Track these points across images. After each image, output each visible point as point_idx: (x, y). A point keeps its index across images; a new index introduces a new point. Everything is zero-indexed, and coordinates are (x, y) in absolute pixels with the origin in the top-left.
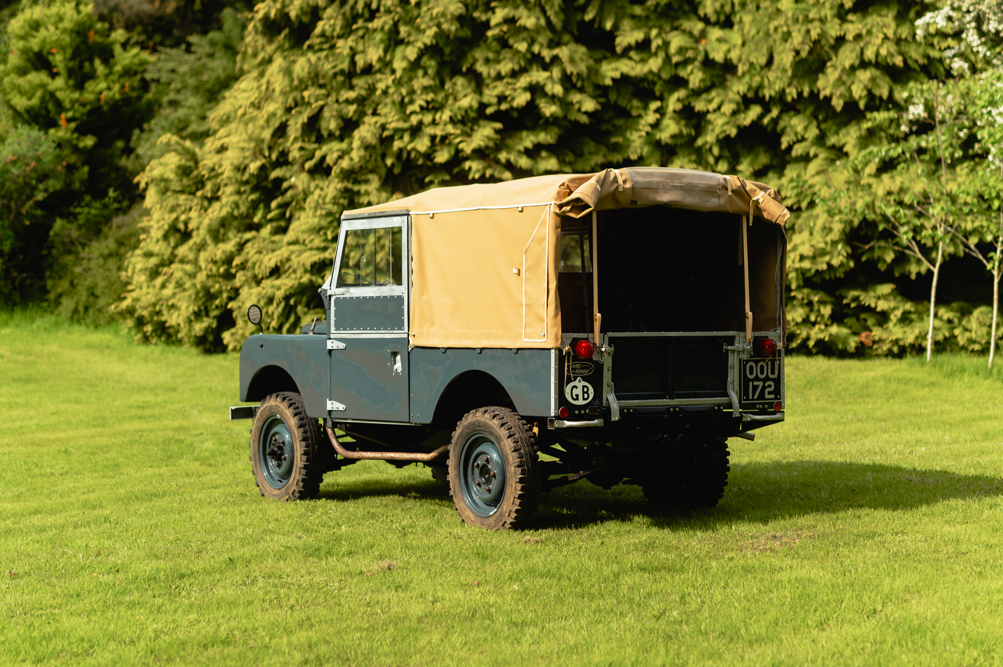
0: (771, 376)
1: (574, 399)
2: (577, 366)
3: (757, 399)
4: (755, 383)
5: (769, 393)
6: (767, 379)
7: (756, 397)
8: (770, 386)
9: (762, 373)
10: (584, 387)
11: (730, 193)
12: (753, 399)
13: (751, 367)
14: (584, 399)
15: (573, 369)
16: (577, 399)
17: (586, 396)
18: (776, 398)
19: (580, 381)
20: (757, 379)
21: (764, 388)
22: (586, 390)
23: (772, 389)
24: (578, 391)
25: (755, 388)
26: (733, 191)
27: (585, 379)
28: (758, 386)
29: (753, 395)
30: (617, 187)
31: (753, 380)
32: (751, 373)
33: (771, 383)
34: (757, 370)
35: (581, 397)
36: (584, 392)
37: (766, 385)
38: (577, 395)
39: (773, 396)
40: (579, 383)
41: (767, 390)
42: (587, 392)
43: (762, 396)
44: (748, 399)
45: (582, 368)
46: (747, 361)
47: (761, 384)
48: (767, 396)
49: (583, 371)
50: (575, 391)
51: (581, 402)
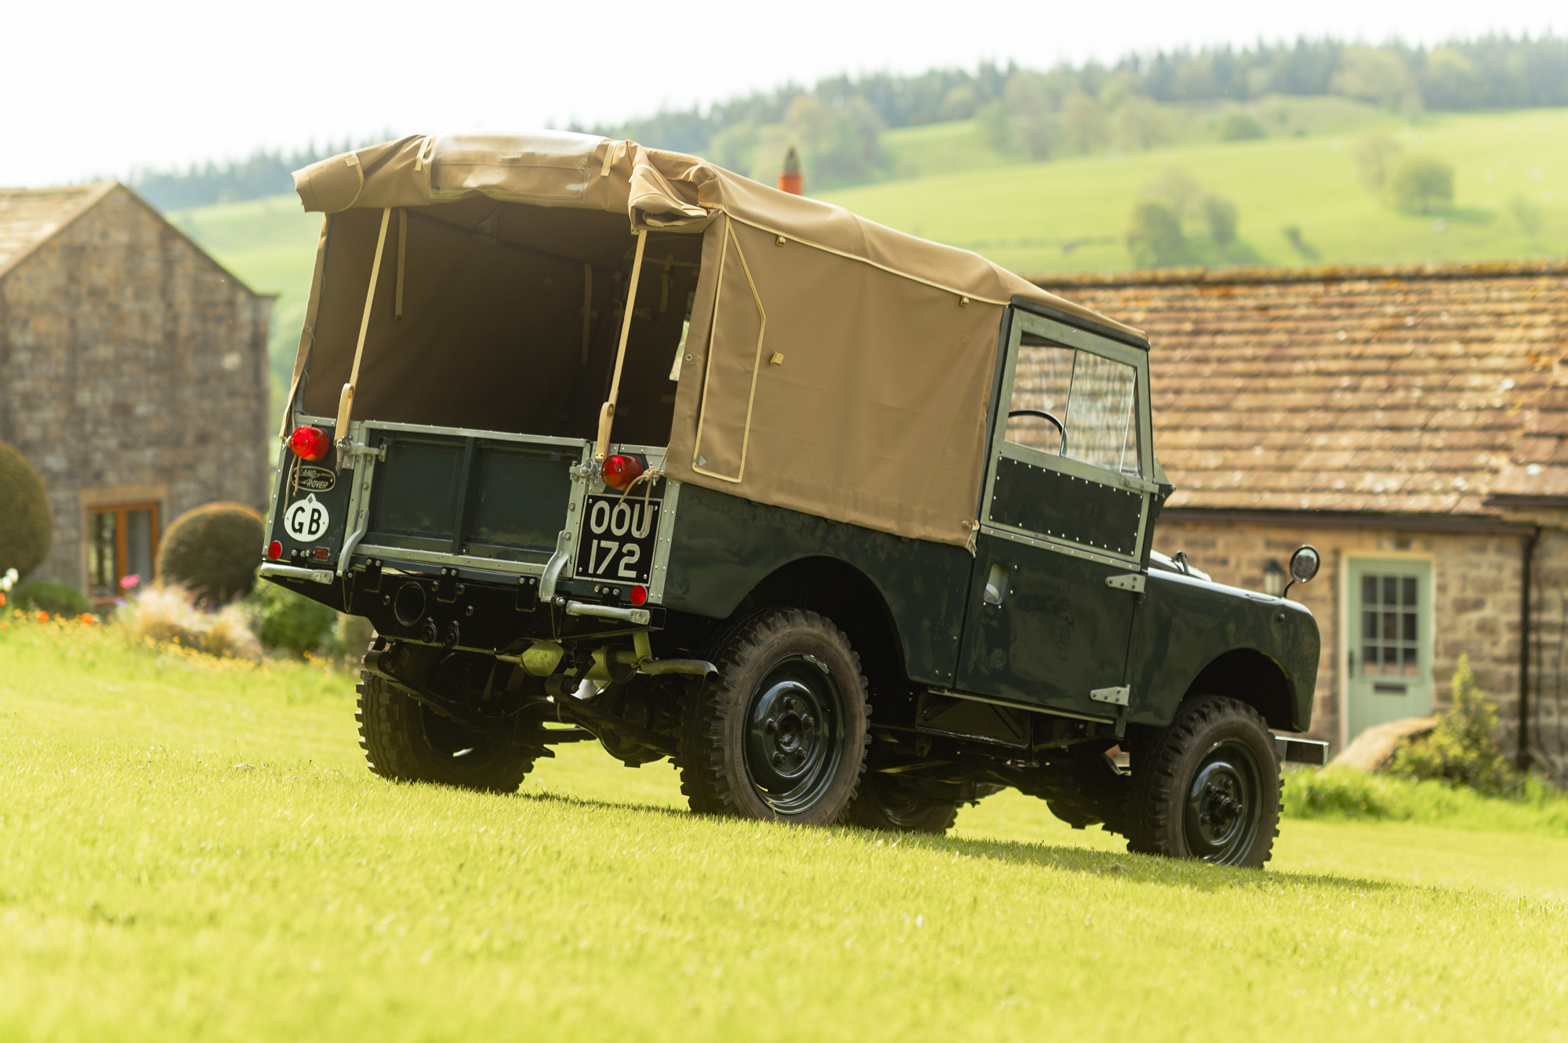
0: (636, 534)
1: (295, 530)
2: (309, 474)
3: (603, 576)
4: (604, 544)
5: (628, 567)
6: (628, 538)
7: (600, 571)
8: (631, 553)
9: (620, 525)
10: (314, 510)
11: (605, 172)
12: (595, 575)
13: (601, 511)
14: (311, 532)
15: (302, 478)
16: (300, 531)
17: (314, 527)
18: (639, 579)
19: (310, 501)
20: (608, 535)
21: (619, 555)
22: (316, 516)
23: (634, 559)
24: (304, 518)
25: (603, 553)
26: (613, 169)
27: (320, 498)
28: (609, 550)
29: (597, 566)
30: (415, 162)
31: (600, 537)
32: (599, 523)
33: (635, 547)
34: (610, 519)
35: (306, 528)
36: (312, 521)
37: (625, 550)
38: (301, 524)
39: (633, 574)
40: (310, 504)
41: (625, 560)
42: (317, 521)
43: (611, 572)
44: (585, 573)
45: (319, 479)
46: (596, 499)
47: (614, 546)
48: (622, 572)
49: (319, 484)
50: (300, 517)
51: (304, 537)
